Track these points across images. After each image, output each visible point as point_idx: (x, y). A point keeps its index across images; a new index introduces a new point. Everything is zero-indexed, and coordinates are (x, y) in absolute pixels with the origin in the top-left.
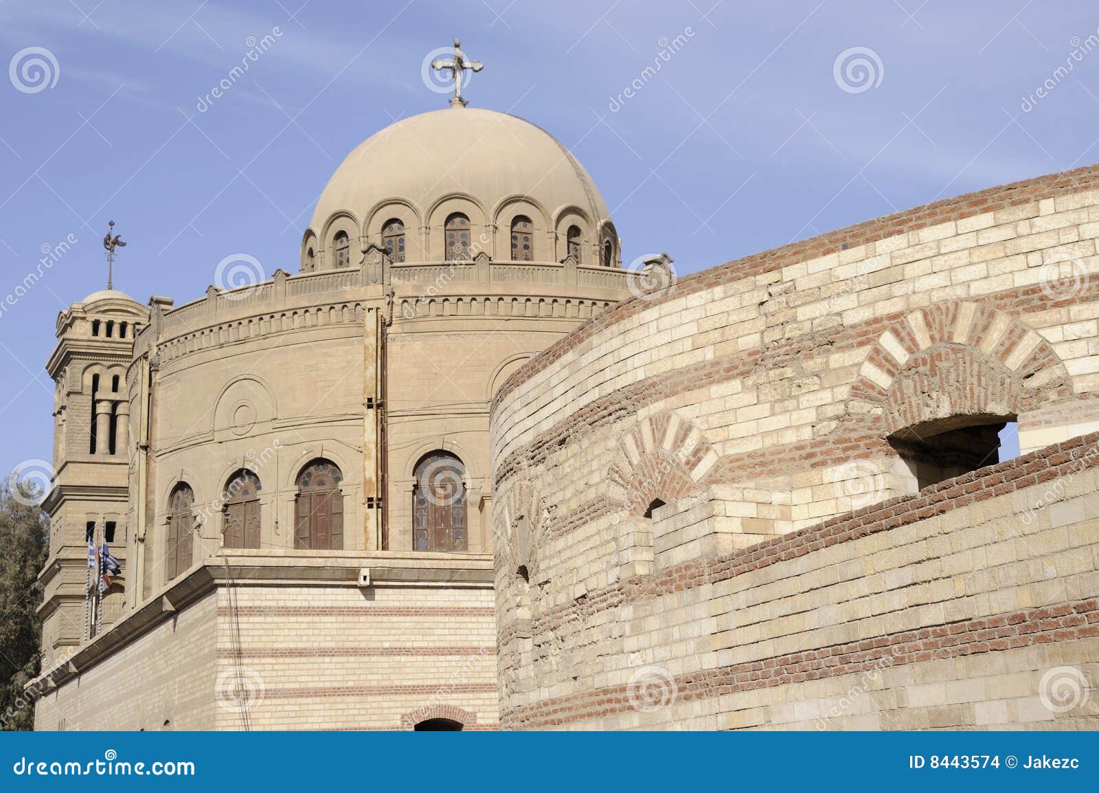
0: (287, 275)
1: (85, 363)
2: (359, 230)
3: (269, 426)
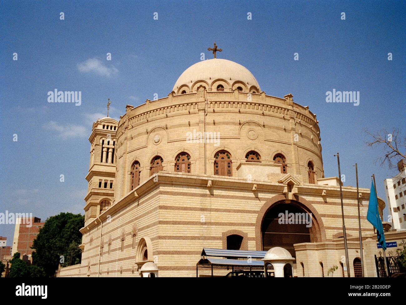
1: (100, 137)
2: (190, 89)
3: (166, 142)
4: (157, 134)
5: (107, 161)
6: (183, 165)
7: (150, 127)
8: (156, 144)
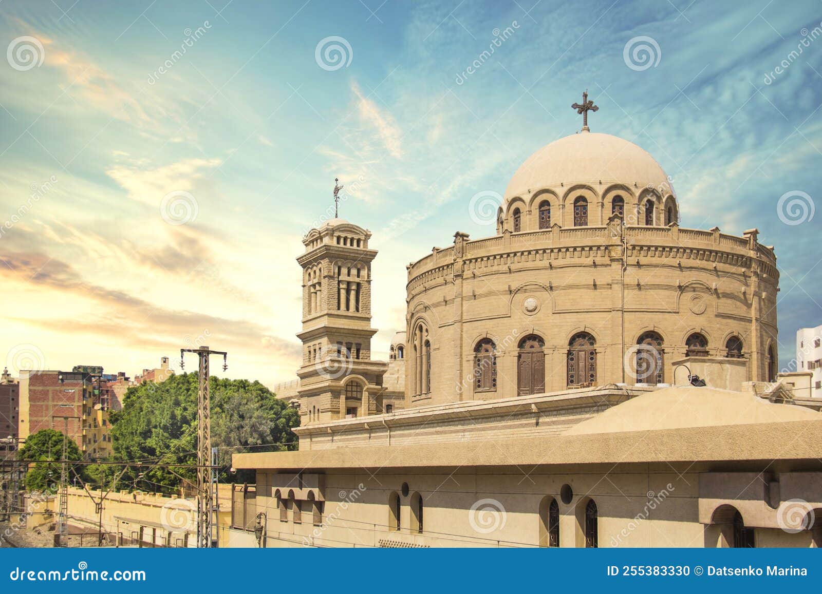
0: (560, 227)
1: (334, 261)
2: (559, 200)
3: (550, 312)
4: (531, 297)
5: (348, 308)
6: (580, 353)
7: (516, 281)
8: (530, 314)
